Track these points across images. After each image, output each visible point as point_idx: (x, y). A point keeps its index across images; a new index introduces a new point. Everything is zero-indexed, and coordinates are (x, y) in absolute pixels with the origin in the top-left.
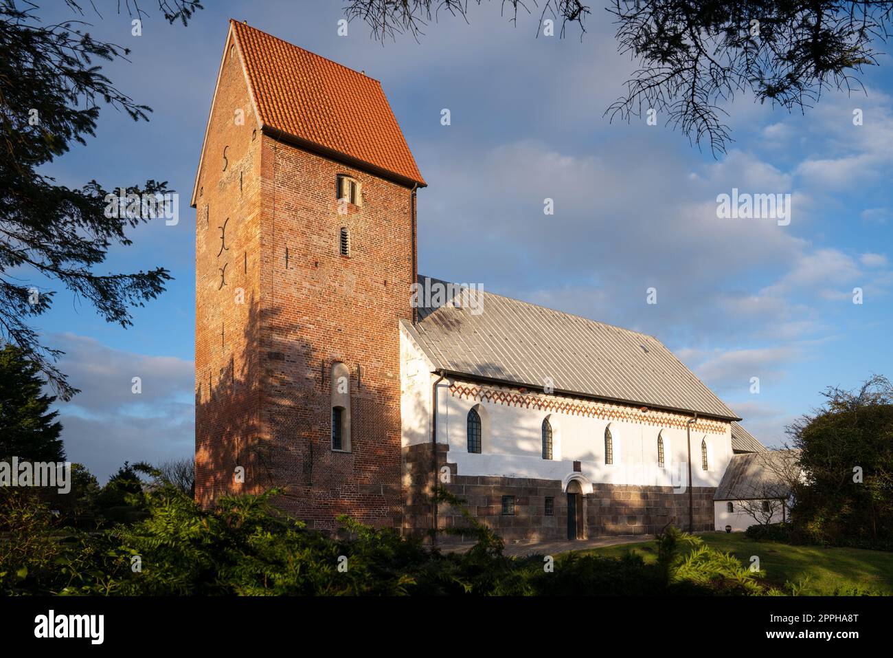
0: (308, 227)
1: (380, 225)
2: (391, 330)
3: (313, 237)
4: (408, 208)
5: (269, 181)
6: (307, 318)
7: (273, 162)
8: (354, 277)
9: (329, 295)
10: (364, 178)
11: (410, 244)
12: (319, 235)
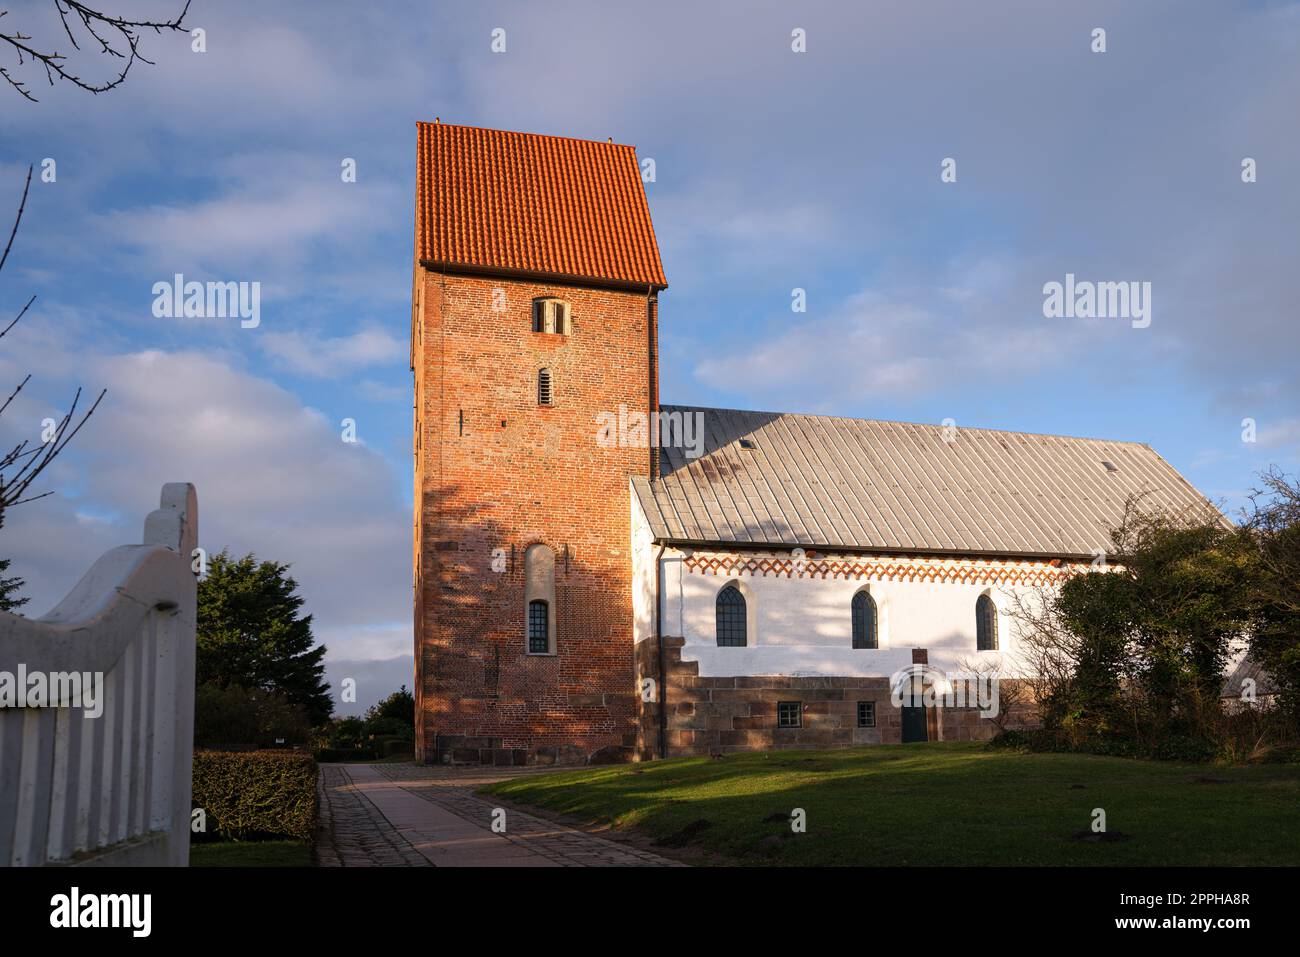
0: (490, 378)
1: (600, 354)
2: (617, 493)
3: (498, 389)
4: (645, 323)
5: (435, 330)
6: (491, 494)
7: (440, 304)
8: (560, 430)
9: (522, 460)
10: (574, 296)
11: (647, 372)
12: (506, 384)
